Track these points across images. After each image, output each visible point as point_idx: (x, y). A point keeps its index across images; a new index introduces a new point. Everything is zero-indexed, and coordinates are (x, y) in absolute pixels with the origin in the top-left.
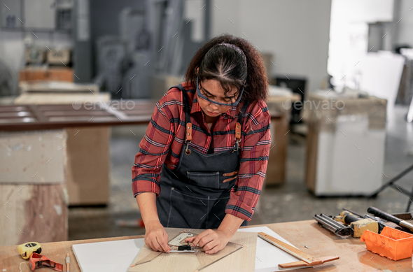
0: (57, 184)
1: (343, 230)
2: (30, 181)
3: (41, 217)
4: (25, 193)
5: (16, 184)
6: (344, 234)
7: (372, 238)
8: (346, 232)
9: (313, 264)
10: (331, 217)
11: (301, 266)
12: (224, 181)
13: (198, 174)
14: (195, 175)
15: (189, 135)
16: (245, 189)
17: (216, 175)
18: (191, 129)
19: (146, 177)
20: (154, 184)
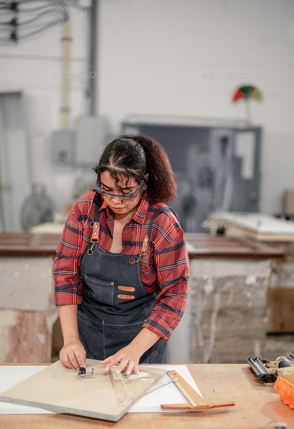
0: (41, 312)
1: (265, 376)
2: (16, 307)
3: (25, 344)
4: (10, 318)
5: (2, 309)
6: (266, 381)
7: (283, 387)
8: (268, 379)
9: (197, 408)
10: (264, 362)
11: (185, 408)
12: (119, 296)
13: (95, 281)
14: (92, 282)
15: (95, 235)
16: (166, 306)
17: (111, 286)
18: (99, 228)
19: (66, 289)
20: (75, 296)
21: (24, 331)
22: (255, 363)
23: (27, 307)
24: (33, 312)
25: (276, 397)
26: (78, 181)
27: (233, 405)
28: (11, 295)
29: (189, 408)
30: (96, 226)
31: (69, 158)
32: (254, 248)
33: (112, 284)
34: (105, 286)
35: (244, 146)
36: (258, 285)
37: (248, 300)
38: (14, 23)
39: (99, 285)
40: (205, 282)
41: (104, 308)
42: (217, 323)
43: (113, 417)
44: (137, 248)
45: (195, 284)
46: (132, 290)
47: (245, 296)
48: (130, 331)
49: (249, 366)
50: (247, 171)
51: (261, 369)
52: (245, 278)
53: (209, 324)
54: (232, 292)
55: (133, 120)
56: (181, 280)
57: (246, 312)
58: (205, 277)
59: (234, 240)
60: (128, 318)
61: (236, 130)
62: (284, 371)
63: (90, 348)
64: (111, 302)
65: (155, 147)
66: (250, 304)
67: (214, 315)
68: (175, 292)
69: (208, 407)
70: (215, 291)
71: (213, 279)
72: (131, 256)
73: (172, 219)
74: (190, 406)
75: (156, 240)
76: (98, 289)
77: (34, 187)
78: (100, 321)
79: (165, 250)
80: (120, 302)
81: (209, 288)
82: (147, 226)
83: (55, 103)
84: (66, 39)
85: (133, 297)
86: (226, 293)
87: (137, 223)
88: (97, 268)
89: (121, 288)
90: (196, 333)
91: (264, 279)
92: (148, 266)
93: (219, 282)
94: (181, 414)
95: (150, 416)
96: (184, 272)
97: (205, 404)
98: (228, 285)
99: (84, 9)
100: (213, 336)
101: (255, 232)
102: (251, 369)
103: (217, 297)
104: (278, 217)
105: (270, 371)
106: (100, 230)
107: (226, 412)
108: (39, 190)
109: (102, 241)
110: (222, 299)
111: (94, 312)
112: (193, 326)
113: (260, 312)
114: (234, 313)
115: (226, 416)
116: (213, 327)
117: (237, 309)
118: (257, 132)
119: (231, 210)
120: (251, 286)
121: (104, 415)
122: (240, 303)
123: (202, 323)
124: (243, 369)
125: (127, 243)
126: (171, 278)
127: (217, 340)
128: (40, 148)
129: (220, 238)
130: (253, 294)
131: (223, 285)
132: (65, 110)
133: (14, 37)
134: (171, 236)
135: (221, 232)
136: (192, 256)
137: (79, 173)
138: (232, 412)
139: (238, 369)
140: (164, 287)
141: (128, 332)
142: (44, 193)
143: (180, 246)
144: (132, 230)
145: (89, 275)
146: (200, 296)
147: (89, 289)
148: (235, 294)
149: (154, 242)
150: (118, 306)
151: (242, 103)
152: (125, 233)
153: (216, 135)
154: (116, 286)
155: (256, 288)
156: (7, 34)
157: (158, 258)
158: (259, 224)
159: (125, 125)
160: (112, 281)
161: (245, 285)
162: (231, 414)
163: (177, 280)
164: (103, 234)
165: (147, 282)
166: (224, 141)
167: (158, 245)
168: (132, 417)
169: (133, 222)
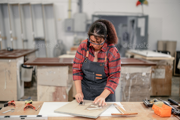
0: (64, 87)
1: (148, 105)
2: (55, 85)
4: (53, 89)
5: (49, 86)
6: (149, 107)
7: (155, 108)
8: (150, 106)
9: (124, 115)
10: (149, 101)
11: (120, 115)
12: (96, 78)
13: (87, 72)
14: (86, 73)
15: (87, 55)
16: (113, 81)
17: (93, 74)
19: (77, 74)
20: (80, 77)
21: (58, 94)
22: (145, 101)
23: (59, 85)
24: (61, 87)
25: (153, 112)
26: (75, 38)
27: (137, 114)
28: (53, 81)
29: (121, 115)
30: (88, 52)
31: (71, 30)
32: (145, 62)
33: (94, 73)
34: (91, 74)
35: (141, 23)
36: (147, 76)
37: (143, 82)
39: (89, 73)
40: (126, 75)
41: (91, 82)
42: (131, 91)
43: (95, 117)
44: (103, 60)
45: (122, 76)
46: (101, 75)
47: (142, 80)
48: (101, 91)
49: (143, 102)
50: (142, 34)
51: (147, 103)
52: (142, 73)
53: (128, 91)
54: (137, 79)
55: (97, 14)
56: (118, 72)
57: (142, 87)
58: (126, 73)
59: (137, 59)
60: (100, 86)
61: (138, 17)
62: (156, 103)
63: (86, 97)
64: (93, 80)
65: (110, 24)
66: (144, 84)
67: (130, 88)
68: (116, 77)
69: (128, 114)
70: (130, 79)
71: (129, 74)
72: (100, 63)
73: (116, 50)
74: (121, 114)
75: (110, 57)
76: (88, 75)
77: (58, 41)
78: (89, 87)
79: (113, 61)
81: (128, 77)
82: (106, 52)
83: (66, 8)
85: (101, 78)
86: (134, 79)
87: (103, 51)
88: (88, 67)
89: (97, 75)
90: (123, 95)
91: (149, 74)
92: (106, 67)
93: (132, 75)
94: (119, 117)
95: (107, 118)
97: (127, 113)
98: (135, 76)
100: (129, 96)
101: (146, 57)
102: (144, 103)
103: (131, 81)
104: (155, 51)
105: (151, 104)
107: (135, 116)
108: (60, 42)
109: (90, 57)
110: (133, 82)
111: (87, 84)
112: (122, 92)
113: (148, 87)
114: (137, 87)
115: (135, 118)
116: (130, 92)
117: (138, 85)
118: (146, 18)
119: (136, 49)
120: (144, 76)
121: (91, 116)
122: (140, 83)
123: (125, 91)
124: (141, 104)
125: (99, 59)
126: (114, 71)
127: (131, 97)
128: (60, 26)
129: (132, 59)
130: (144, 80)
131: (133, 76)
132: (70, 11)
134: (115, 56)
135: (132, 57)
136: (122, 65)
137: (75, 35)
138: (137, 116)
139: (139, 104)
140: (111, 74)
141: (100, 91)
142: (62, 43)
143: (118, 60)
144: (101, 54)
145: (85, 70)
146: (124, 80)
147: (85, 75)
148: (138, 80)
149: (109, 58)
150: (96, 81)
151: (140, 6)
152: (99, 54)
153: (130, 19)
154: (95, 74)
155: (146, 77)
157: (110, 64)
158: (147, 53)
159: (94, 16)
161: (142, 76)
162: (136, 117)
163: (117, 72)
164: (90, 55)
165: (106, 73)
166: (133, 22)
167: (110, 59)
168: (101, 118)
169: (101, 51)
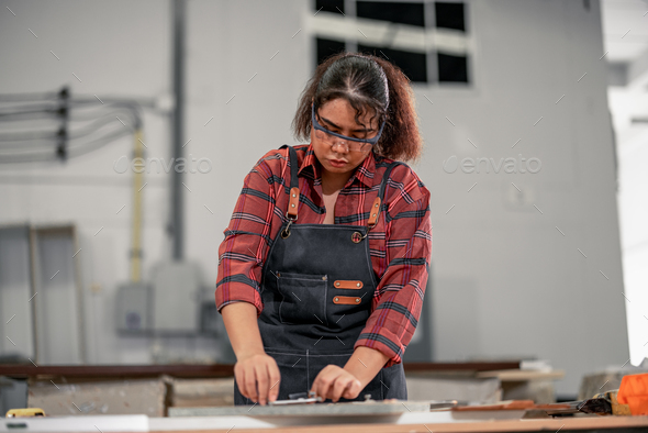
12: (336, 300)
13: (294, 278)
14: (288, 281)
15: (293, 208)
16: (389, 305)
17: (322, 284)
18: (298, 198)
30: (295, 195)
31: (142, 324)
33: (325, 278)
34: (311, 285)
38: (62, 134)
41: (310, 328)
44: (360, 222)
46: (358, 285)
64: (323, 311)
72: (354, 230)
78: (301, 351)
79: (401, 214)
80: (337, 309)
82: (376, 188)
83: (121, 242)
84: (138, 154)
85: (358, 300)
89: (339, 284)
92: (383, 242)
96: (421, 251)
99: (163, 114)
106: (300, 201)
109: (303, 217)
125: (340, 221)
132: (136, 254)
133: (62, 153)
134: (413, 195)
143: (424, 212)
144: (351, 199)
145: (283, 270)
149: (389, 202)
150: (334, 319)
154: (330, 283)
156: (51, 149)
157: (389, 226)
160: (324, 275)
163: (410, 260)
164: (304, 206)
167: (393, 205)
169: (357, 182)
